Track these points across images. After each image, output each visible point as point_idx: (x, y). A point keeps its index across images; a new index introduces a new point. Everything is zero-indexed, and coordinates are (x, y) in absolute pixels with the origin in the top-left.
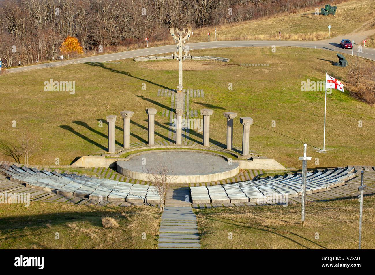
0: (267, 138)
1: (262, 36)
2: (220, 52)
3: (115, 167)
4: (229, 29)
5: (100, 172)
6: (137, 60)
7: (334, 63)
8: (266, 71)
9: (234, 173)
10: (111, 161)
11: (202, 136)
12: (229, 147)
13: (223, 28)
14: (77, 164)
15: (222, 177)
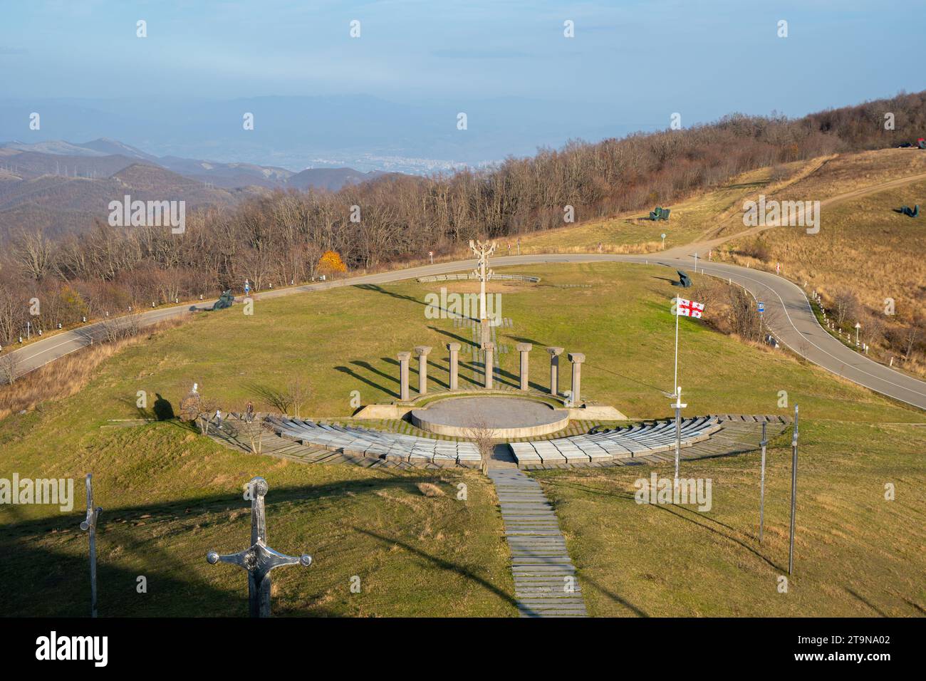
0: (600, 380)
1: (577, 249)
2: (525, 270)
3: (409, 418)
4: (533, 239)
5: (390, 425)
6: (422, 280)
7: (674, 283)
8: (589, 293)
9: (562, 425)
10: (404, 411)
11: (519, 379)
12: (554, 392)
13: (525, 239)
14: (361, 415)
15: (547, 430)
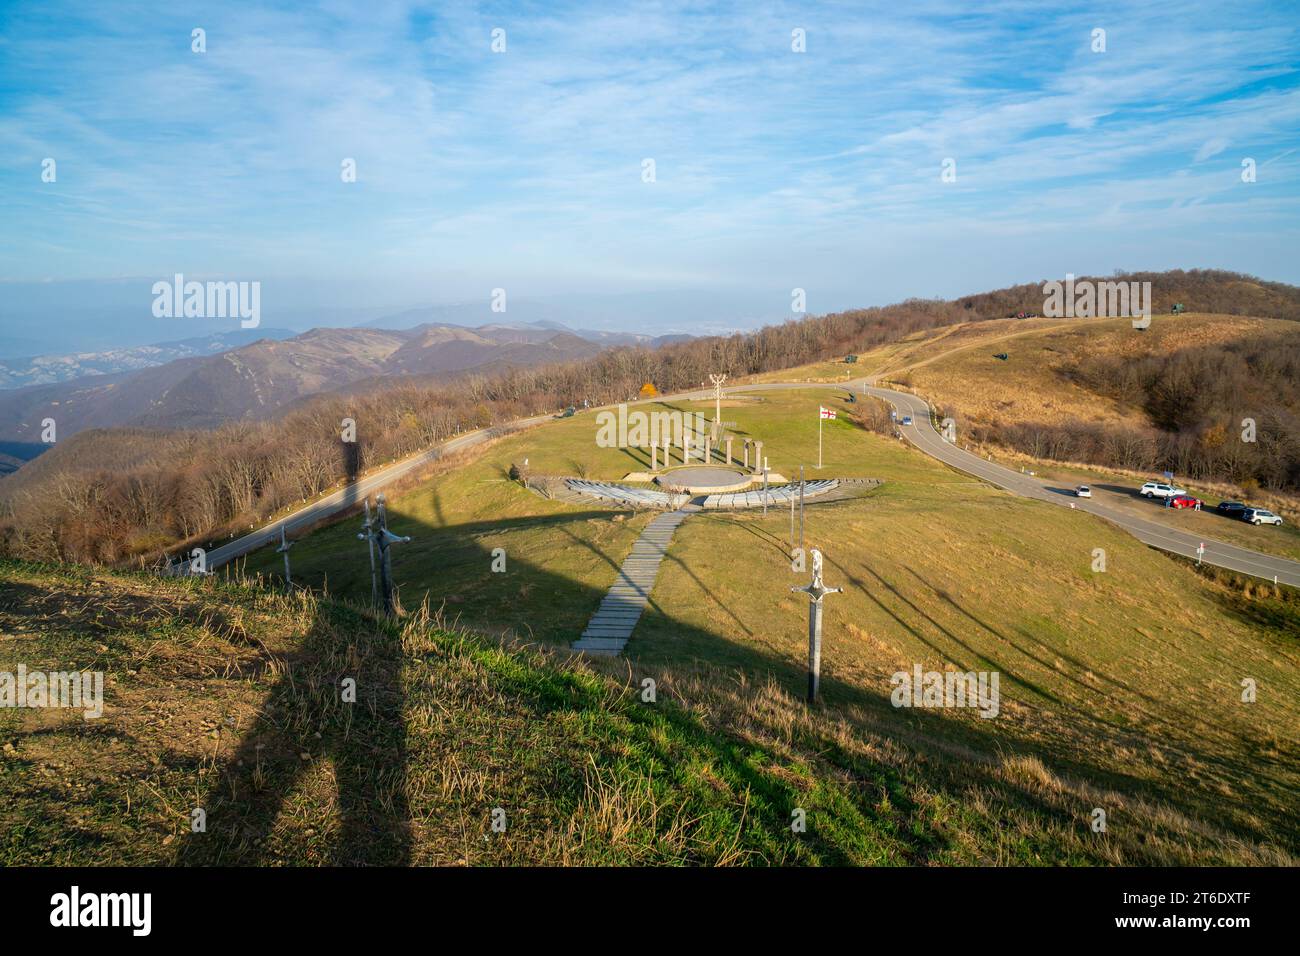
0: (777, 458)
1: (795, 380)
2: (759, 393)
3: (655, 481)
4: (773, 375)
5: (645, 485)
6: (691, 399)
7: (846, 400)
8: (790, 407)
9: (747, 484)
10: (653, 477)
11: (725, 456)
12: (746, 465)
13: (768, 374)
14: (627, 479)
15: (736, 487)
